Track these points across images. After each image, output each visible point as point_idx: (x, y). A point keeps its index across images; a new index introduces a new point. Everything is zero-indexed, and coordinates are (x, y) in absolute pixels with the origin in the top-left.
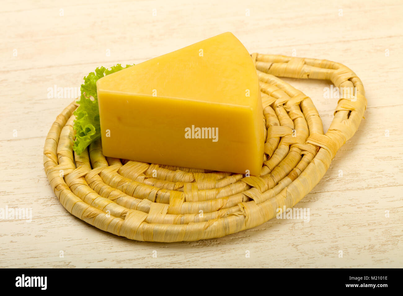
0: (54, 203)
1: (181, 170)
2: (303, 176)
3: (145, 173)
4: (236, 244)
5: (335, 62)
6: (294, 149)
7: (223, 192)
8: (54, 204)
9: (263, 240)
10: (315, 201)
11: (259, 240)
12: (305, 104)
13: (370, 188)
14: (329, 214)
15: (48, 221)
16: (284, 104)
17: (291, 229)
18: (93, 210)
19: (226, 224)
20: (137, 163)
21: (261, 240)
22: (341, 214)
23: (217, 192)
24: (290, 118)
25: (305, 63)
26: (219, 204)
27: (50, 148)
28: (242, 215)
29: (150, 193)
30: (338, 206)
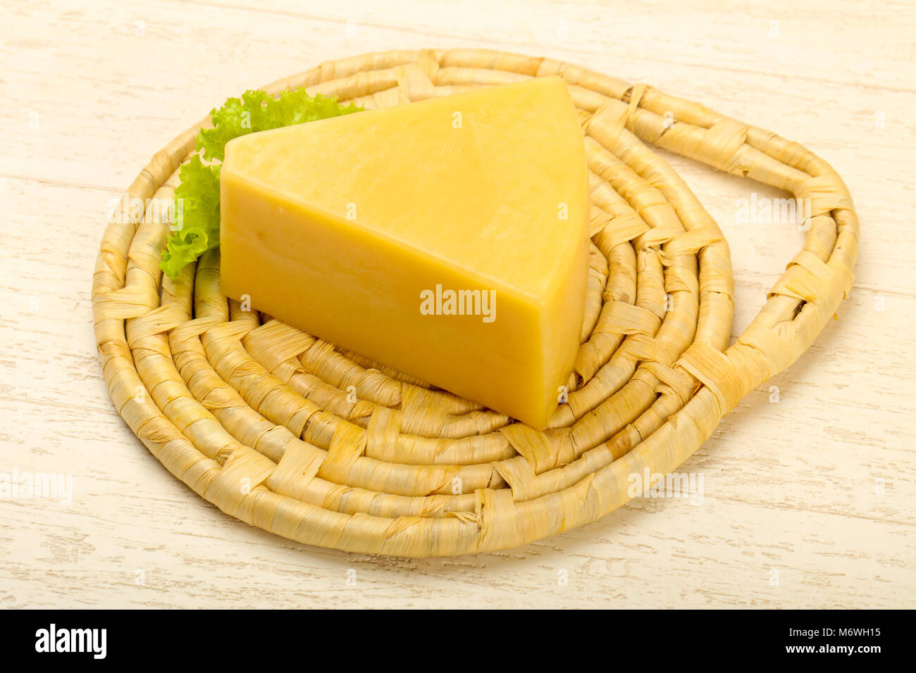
0: (94, 372)
1: (380, 370)
2: (640, 453)
3: (299, 357)
4: (449, 579)
5: (816, 157)
6: (644, 376)
7: (454, 452)
8: (92, 375)
9: (511, 585)
10: (654, 512)
11: (501, 583)
12: (708, 257)
13: (790, 507)
14: (675, 553)
15: (71, 418)
16: (662, 247)
17: (580, 571)
18: (163, 425)
19: (433, 537)
20: (288, 328)
21: (505, 582)
22: (702, 560)
23: (439, 449)
24: (664, 285)
25: (746, 142)
26: (435, 479)
27: (116, 240)
28: (475, 522)
29: (295, 414)
30: (701, 537)
